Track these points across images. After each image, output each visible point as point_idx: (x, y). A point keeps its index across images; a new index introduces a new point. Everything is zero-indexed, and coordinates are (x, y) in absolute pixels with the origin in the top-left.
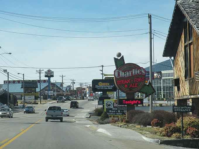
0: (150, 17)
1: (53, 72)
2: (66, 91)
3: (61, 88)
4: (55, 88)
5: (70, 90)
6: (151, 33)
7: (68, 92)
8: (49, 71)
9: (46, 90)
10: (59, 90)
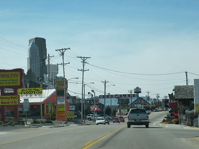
0: (186, 73)
1: (141, 89)
2: (152, 104)
3: (148, 102)
4: (143, 102)
5: (155, 102)
6: (187, 80)
7: (154, 104)
8: (138, 88)
9: (135, 103)
10: (145, 103)
